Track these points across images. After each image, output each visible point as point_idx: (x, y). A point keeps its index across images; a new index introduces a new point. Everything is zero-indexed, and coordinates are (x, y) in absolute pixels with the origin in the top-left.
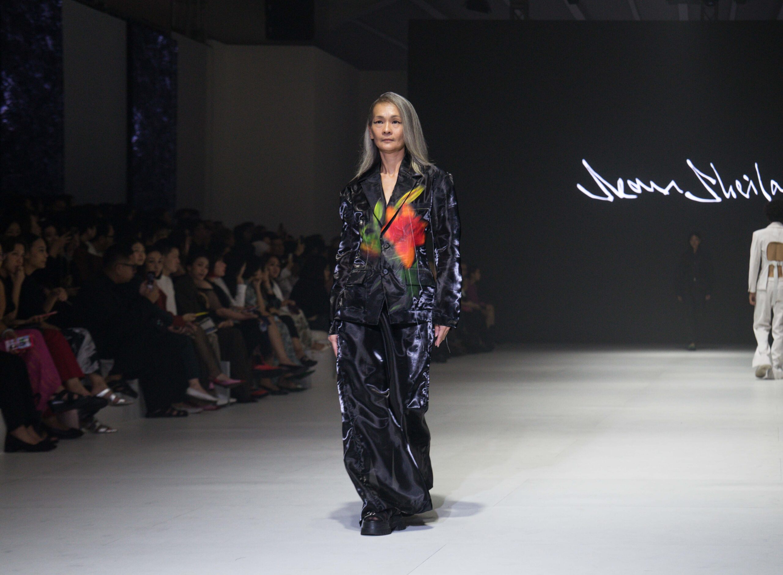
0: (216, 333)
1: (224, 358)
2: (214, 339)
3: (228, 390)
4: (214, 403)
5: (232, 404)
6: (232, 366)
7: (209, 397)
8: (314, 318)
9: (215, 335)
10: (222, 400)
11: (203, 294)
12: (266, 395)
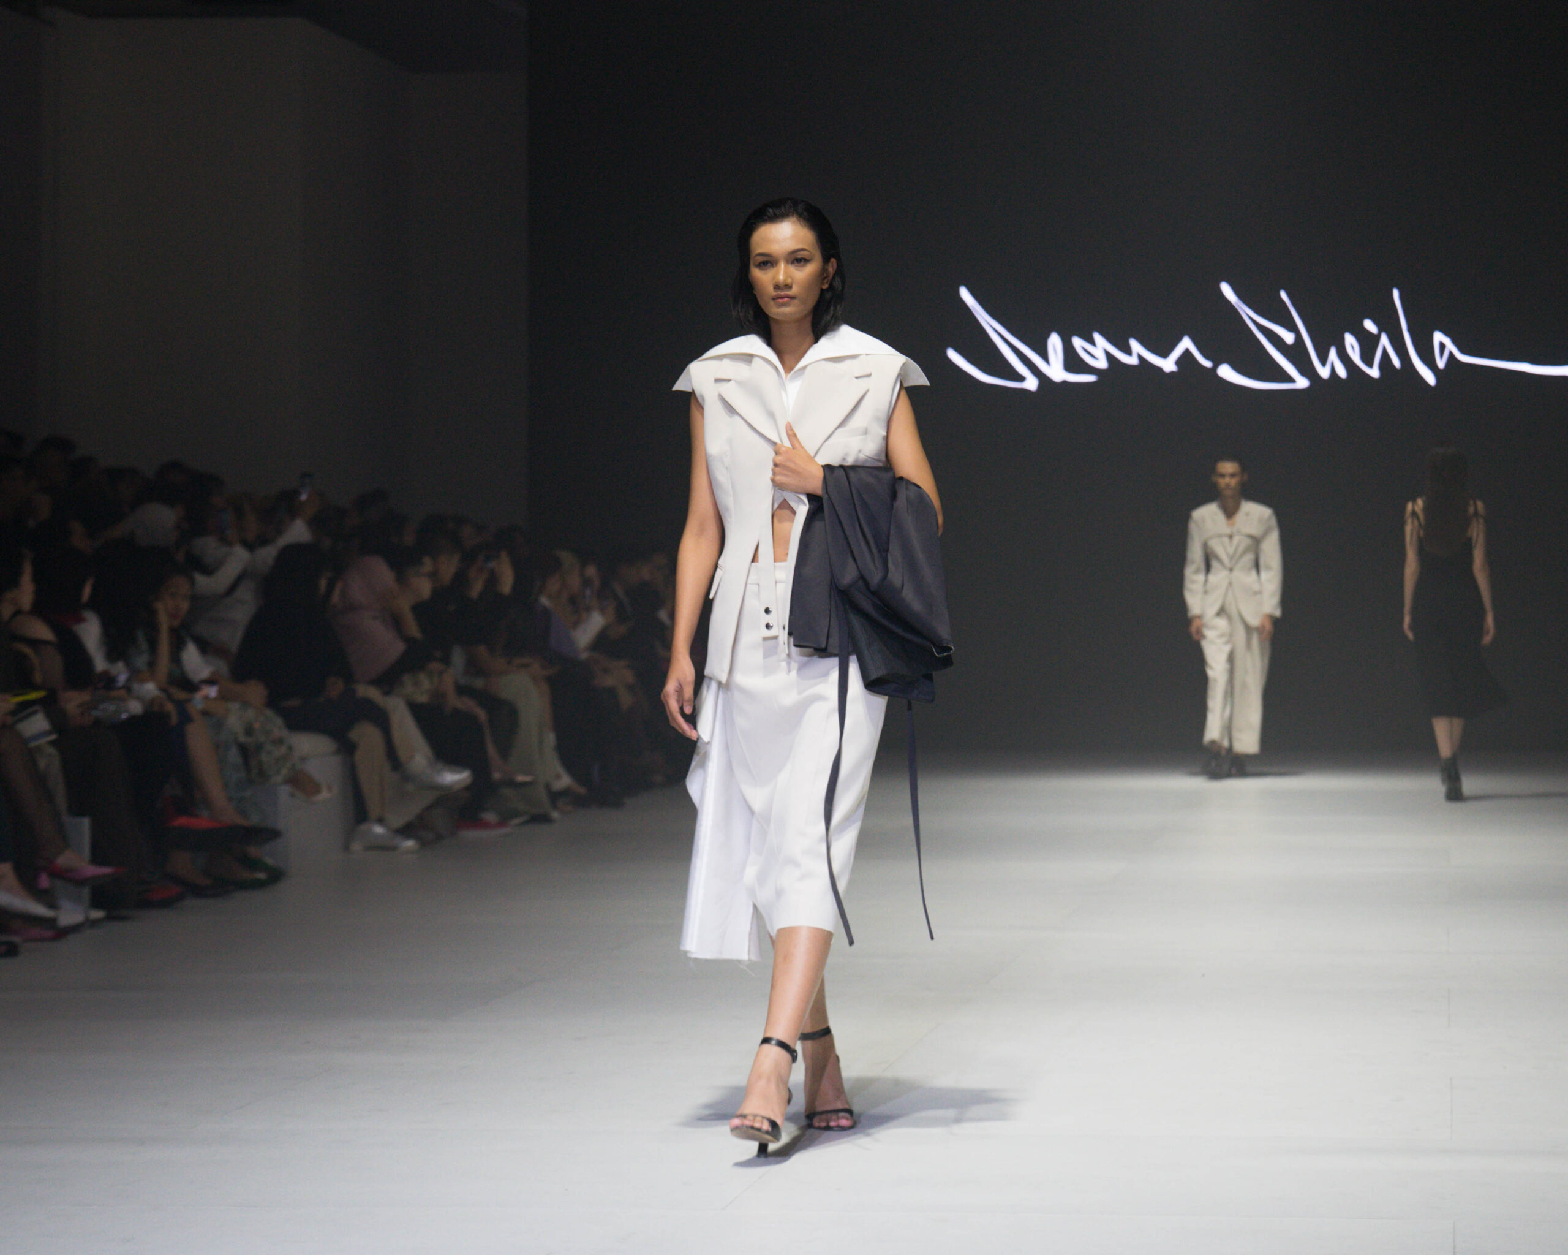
0: (52, 743)
1: (78, 809)
2: (50, 761)
3: (86, 892)
4: (51, 922)
5: (94, 923)
7: (39, 909)
8: (294, 702)
9: (52, 750)
10: (70, 914)
11: (28, 651)
12: (181, 897)
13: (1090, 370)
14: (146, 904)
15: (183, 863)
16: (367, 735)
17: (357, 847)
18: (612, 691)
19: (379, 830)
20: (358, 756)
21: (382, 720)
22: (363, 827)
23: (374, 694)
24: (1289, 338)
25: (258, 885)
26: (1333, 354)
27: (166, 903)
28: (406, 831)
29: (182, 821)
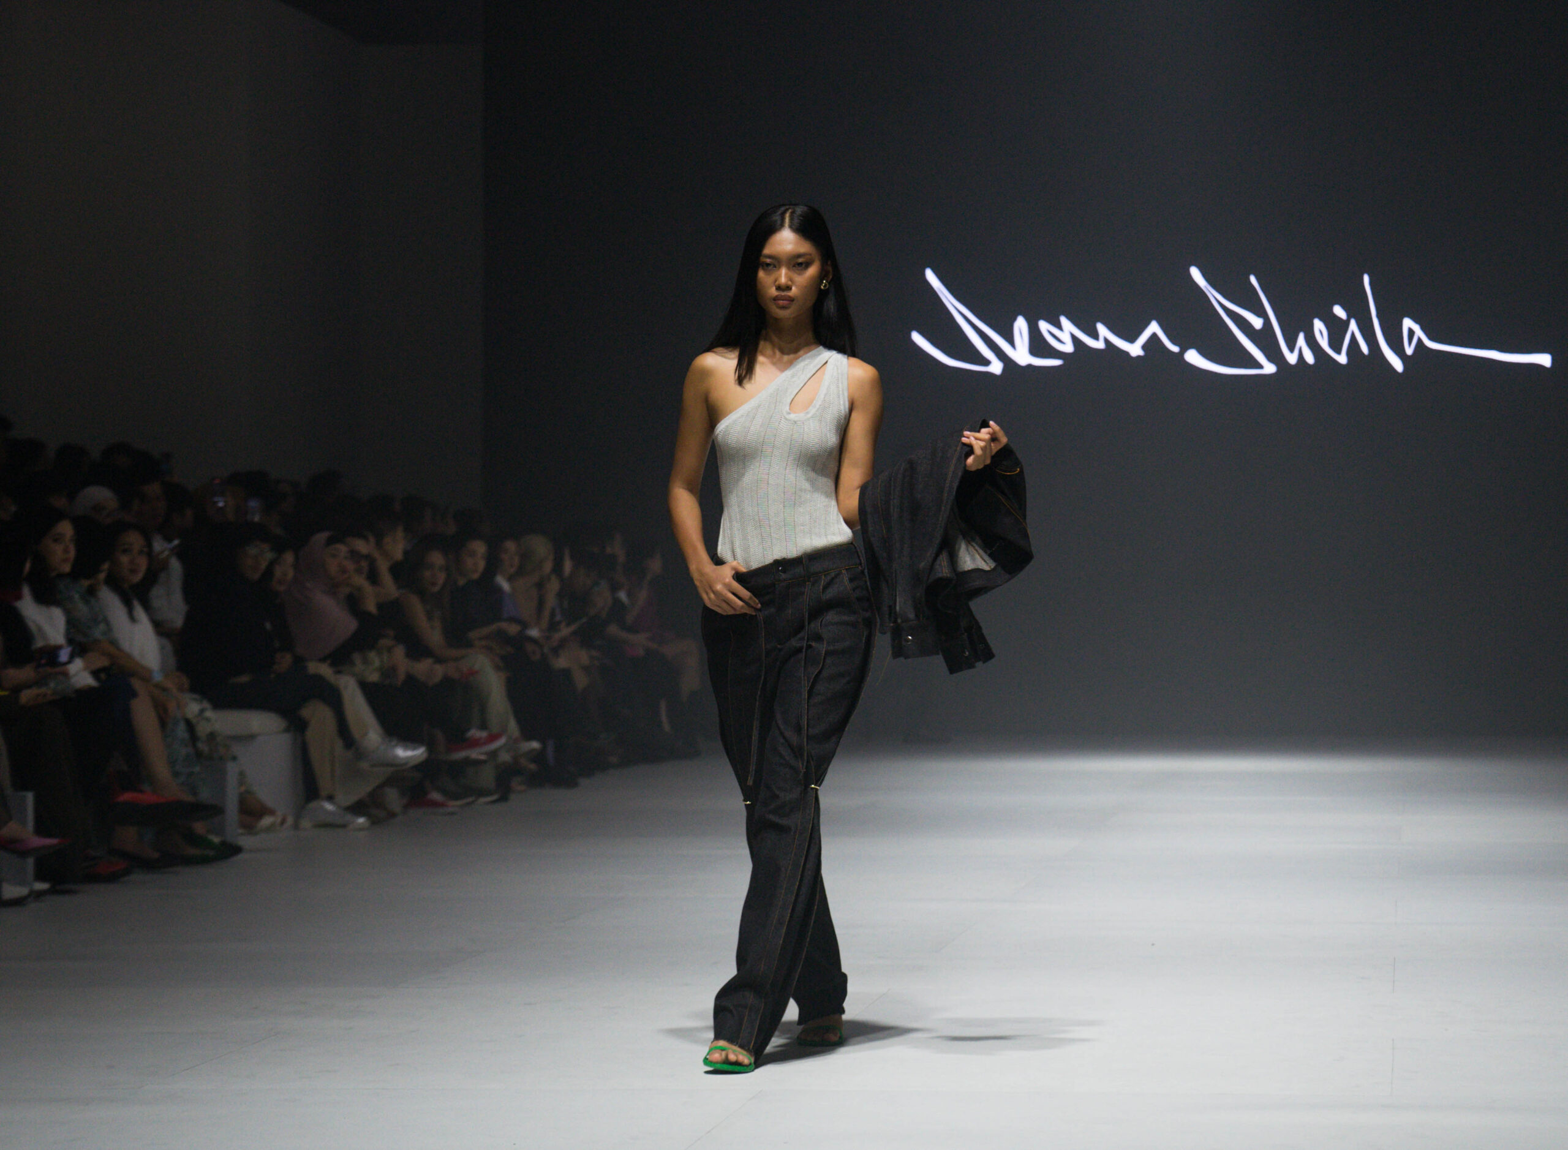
1: (21, 783)
3: (30, 863)
5: (38, 895)
6: (38, 802)
10: (13, 887)
12: (127, 872)
13: (1056, 354)
14: (94, 878)
15: (129, 837)
16: (318, 714)
17: (306, 823)
18: (566, 673)
19: (329, 807)
20: (310, 734)
21: (333, 699)
22: (313, 805)
23: (325, 670)
24: (1257, 323)
25: (204, 861)
26: (1301, 341)
27: (112, 878)
28: (358, 808)
29: (127, 796)
